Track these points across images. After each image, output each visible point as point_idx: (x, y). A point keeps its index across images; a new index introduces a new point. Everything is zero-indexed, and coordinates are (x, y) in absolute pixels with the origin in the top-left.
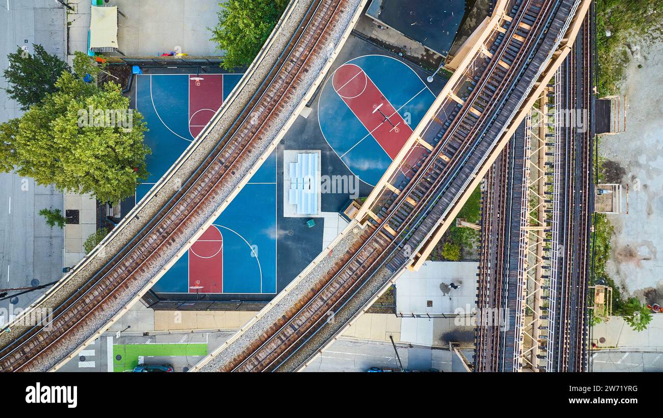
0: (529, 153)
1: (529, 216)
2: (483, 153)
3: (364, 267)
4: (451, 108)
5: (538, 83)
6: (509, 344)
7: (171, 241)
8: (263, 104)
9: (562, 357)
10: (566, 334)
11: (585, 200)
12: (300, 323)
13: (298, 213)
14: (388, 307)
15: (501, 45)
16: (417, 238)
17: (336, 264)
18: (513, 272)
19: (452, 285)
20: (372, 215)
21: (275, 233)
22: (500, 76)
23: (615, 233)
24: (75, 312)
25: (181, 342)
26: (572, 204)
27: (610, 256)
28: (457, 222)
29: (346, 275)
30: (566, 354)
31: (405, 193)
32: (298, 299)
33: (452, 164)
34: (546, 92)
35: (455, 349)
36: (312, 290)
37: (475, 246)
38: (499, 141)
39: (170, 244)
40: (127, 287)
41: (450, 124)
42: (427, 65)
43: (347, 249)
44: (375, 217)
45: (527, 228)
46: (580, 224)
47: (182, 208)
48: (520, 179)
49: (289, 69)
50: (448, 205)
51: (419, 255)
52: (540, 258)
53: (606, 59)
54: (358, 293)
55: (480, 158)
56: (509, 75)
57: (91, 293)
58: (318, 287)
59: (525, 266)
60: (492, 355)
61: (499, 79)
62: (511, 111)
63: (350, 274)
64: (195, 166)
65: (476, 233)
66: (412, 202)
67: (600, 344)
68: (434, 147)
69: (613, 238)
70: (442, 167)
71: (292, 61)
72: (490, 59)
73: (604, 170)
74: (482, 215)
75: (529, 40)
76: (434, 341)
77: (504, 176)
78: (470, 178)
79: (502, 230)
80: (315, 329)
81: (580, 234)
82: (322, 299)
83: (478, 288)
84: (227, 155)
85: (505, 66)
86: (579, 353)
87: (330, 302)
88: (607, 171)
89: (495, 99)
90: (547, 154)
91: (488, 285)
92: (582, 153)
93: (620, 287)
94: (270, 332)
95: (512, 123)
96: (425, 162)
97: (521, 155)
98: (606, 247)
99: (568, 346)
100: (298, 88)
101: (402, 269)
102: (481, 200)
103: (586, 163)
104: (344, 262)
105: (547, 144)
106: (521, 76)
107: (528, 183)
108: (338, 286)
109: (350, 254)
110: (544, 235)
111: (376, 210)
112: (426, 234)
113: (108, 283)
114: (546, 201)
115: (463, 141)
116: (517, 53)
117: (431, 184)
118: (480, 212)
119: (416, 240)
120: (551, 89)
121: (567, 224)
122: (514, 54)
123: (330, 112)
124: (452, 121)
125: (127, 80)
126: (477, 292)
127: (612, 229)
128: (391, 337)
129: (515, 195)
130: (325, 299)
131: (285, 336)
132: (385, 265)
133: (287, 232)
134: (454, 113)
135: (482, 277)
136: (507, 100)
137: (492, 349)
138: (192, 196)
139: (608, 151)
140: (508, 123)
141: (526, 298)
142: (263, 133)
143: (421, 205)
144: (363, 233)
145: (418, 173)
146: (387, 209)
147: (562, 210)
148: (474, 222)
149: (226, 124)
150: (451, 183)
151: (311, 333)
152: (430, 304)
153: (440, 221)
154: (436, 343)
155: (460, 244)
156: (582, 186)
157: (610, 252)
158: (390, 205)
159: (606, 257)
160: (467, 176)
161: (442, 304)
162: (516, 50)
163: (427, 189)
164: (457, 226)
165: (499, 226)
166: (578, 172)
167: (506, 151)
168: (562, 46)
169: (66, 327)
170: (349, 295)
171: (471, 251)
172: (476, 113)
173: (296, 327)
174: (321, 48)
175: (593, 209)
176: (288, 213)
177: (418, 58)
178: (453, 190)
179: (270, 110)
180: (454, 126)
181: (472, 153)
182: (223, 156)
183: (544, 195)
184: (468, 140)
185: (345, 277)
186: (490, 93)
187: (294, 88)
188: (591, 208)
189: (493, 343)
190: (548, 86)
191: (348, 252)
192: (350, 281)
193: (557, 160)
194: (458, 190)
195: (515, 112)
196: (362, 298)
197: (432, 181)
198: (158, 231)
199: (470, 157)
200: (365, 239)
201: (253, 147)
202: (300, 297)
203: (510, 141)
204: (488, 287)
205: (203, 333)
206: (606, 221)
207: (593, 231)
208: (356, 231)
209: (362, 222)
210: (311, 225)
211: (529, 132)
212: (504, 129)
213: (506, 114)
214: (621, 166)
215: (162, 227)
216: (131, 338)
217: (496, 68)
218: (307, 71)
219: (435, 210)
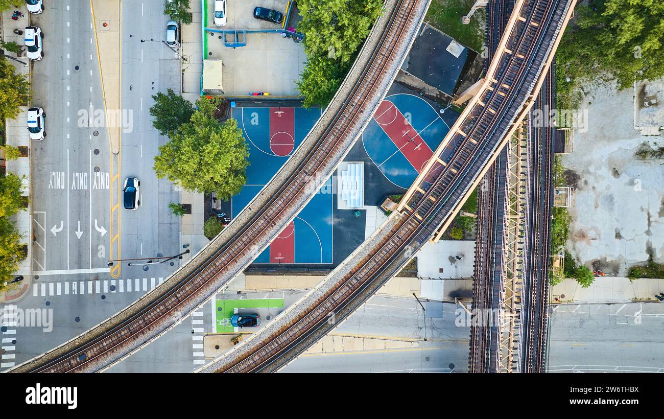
0: (509, 166)
1: (510, 208)
2: (478, 168)
3: (402, 240)
4: (458, 139)
5: (514, 124)
6: (496, 294)
7: (273, 224)
8: (333, 134)
9: (531, 302)
10: (534, 287)
11: (547, 198)
12: (361, 276)
13: (348, 206)
14: (412, 273)
15: (490, 99)
16: (436, 222)
17: (384, 238)
18: (498, 246)
19: (457, 257)
20: (407, 207)
21: (331, 221)
22: (490, 119)
23: (572, 221)
24: (209, 271)
25: (265, 298)
26: (538, 200)
27: (569, 237)
28: (461, 213)
29: (391, 245)
30: (533, 301)
31: (429, 193)
32: (360, 261)
33: (458, 174)
34: (522, 125)
35: (459, 302)
36: (369, 255)
37: (473, 230)
38: (489, 160)
39: (272, 226)
40: (244, 255)
41: (457, 149)
42: (440, 102)
43: (391, 229)
44: (409, 209)
45: (509, 217)
46: (544, 214)
47: (280, 202)
48: (503, 184)
49: (351, 110)
50: (456, 201)
51: (438, 233)
52: (517, 237)
53: (567, 98)
54: (398, 257)
55: (477, 171)
56: (495, 118)
57: (220, 259)
58: (373, 253)
59: (507, 242)
60: (484, 302)
61: (489, 120)
62: (496, 141)
63: (393, 245)
64: (288, 175)
65: (474, 220)
66: (433, 199)
67: (561, 299)
68: (447, 164)
69: (571, 224)
70: (452, 177)
71: (352, 105)
72: (483, 107)
73: (565, 176)
74: (478, 207)
75: (508, 95)
76: (444, 297)
77: (493, 181)
78: (470, 184)
79: (491, 217)
80: (371, 280)
81: (544, 220)
82: (375, 261)
83: (475, 257)
84: (310, 168)
85: (493, 112)
86: (542, 300)
87: (380, 263)
88: (567, 177)
89: (486, 133)
90: (522, 167)
91: (482, 254)
92: (546, 166)
93: (576, 259)
94: (342, 282)
95: (497, 149)
96: (442, 174)
97: (504, 167)
98: (566, 231)
99: (535, 296)
100: (357, 123)
101: (427, 241)
102: (478, 198)
103: (548, 173)
104: (389, 237)
105: (522, 160)
106: (503, 118)
107: (509, 186)
108: (385, 253)
109: (393, 232)
110: (519, 221)
111: (410, 204)
112: (442, 219)
113: (231, 252)
114: (521, 198)
115: (465, 160)
116: (501, 103)
117: (445, 187)
118: (477, 206)
119: (435, 223)
120: (525, 123)
121: (535, 214)
122: (498, 104)
123: (371, 134)
124: (459, 147)
125: (226, 111)
126: (474, 259)
127: (570, 218)
128: (414, 294)
129: (500, 194)
130: (377, 261)
131: (351, 284)
132: (416, 239)
133: (340, 220)
134: (460, 142)
135: (478, 249)
136: (494, 134)
137: (485, 298)
138: (287, 195)
139: (568, 163)
140: (494, 149)
141: (507, 263)
142: (333, 153)
143: (439, 201)
144: (401, 218)
145: (437, 181)
146: (417, 203)
147: (532, 204)
148: (473, 213)
149: (309, 148)
150: (458, 187)
151: (368, 282)
152: (441, 270)
153: (451, 211)
154: (446, 298)
155: (463, 229)
156: (545, 189)
157: (569, 234)
158: (419, 201)
159: (566, 238)
160: (468, 183)
161: (450, 271)
162: (500, 101)
163: (443, 190)
164: (461, 215)
165: (489, 215)
166: (543, 179)
167: (494, 165)
168: (529, 99)
169: (203, 281)
170: (393, 258)
171: (471, 233)
172: (474, 142)
173: (359, 279)
174: (371, 97)
175: (553, 204)
176: (341, 206)
177: (433, 96)
178: (459, 192)
179: (338, 138)
180: (460, 151)
181: (472, 168)
182: (307, 168)
183: (520, 194)
184: (469, 159)
185: (390, 247)
186: (483, 130)
187: (354, 123)
188: (551, 203)
189: (485, 293)
190: (523, 120)
191: (391, 230)
192: (393, 250)
193: (528, 170)
194: (462, 192)
195: (499, 142)
196: (401, 260)
197: (446, 186)
198: (264, 218)
199: (470, 170)
200: (403, 222)
201: (327, 162)
202: (361, 259)
203: (497, 158)
204: (482, 256)
205: (280, 291)
206: (566, 212)
207: (553, 219)
208: (397, 217)
209: (401, 212)
210: (357, 215)
211: (510, 152)
212: (492, 153)
213: (493, 143)
214: (577, 174)
215: (267, 215)
216: (229, 295)
217: (488, 113)
218: (362, 112)
219: (447, 204)
